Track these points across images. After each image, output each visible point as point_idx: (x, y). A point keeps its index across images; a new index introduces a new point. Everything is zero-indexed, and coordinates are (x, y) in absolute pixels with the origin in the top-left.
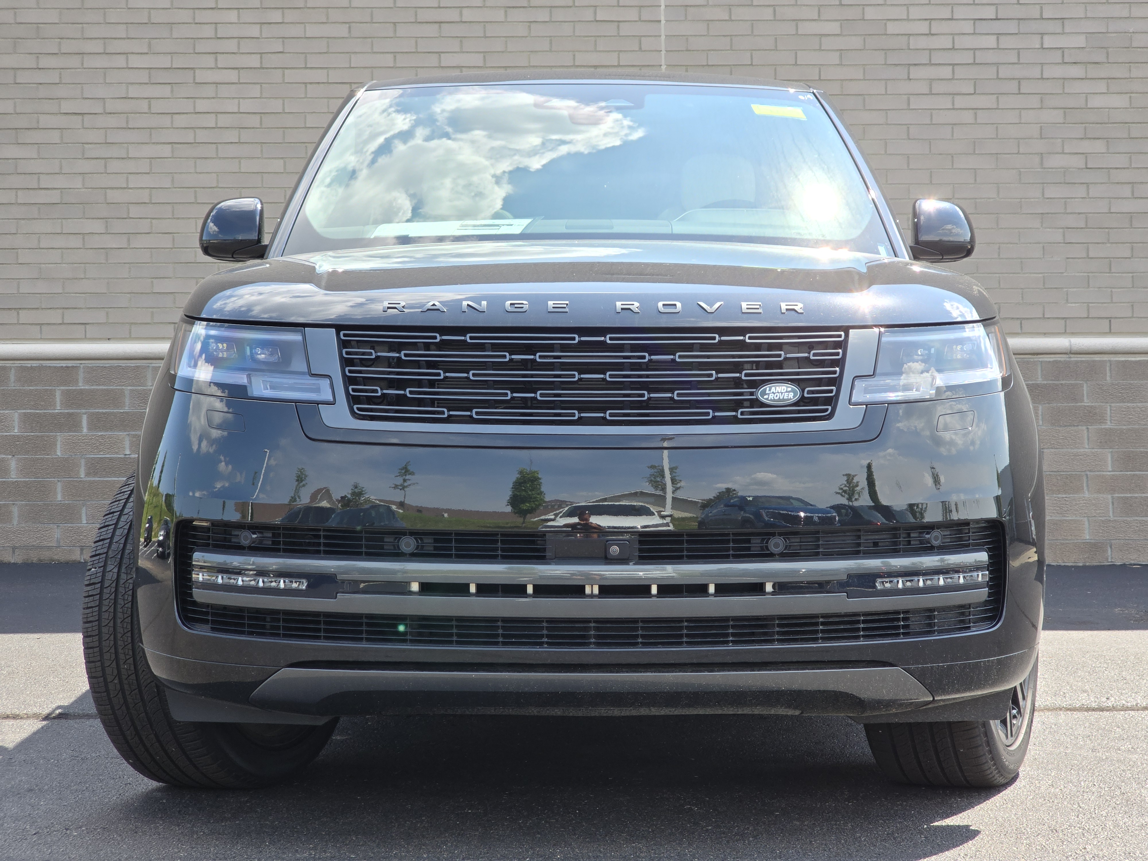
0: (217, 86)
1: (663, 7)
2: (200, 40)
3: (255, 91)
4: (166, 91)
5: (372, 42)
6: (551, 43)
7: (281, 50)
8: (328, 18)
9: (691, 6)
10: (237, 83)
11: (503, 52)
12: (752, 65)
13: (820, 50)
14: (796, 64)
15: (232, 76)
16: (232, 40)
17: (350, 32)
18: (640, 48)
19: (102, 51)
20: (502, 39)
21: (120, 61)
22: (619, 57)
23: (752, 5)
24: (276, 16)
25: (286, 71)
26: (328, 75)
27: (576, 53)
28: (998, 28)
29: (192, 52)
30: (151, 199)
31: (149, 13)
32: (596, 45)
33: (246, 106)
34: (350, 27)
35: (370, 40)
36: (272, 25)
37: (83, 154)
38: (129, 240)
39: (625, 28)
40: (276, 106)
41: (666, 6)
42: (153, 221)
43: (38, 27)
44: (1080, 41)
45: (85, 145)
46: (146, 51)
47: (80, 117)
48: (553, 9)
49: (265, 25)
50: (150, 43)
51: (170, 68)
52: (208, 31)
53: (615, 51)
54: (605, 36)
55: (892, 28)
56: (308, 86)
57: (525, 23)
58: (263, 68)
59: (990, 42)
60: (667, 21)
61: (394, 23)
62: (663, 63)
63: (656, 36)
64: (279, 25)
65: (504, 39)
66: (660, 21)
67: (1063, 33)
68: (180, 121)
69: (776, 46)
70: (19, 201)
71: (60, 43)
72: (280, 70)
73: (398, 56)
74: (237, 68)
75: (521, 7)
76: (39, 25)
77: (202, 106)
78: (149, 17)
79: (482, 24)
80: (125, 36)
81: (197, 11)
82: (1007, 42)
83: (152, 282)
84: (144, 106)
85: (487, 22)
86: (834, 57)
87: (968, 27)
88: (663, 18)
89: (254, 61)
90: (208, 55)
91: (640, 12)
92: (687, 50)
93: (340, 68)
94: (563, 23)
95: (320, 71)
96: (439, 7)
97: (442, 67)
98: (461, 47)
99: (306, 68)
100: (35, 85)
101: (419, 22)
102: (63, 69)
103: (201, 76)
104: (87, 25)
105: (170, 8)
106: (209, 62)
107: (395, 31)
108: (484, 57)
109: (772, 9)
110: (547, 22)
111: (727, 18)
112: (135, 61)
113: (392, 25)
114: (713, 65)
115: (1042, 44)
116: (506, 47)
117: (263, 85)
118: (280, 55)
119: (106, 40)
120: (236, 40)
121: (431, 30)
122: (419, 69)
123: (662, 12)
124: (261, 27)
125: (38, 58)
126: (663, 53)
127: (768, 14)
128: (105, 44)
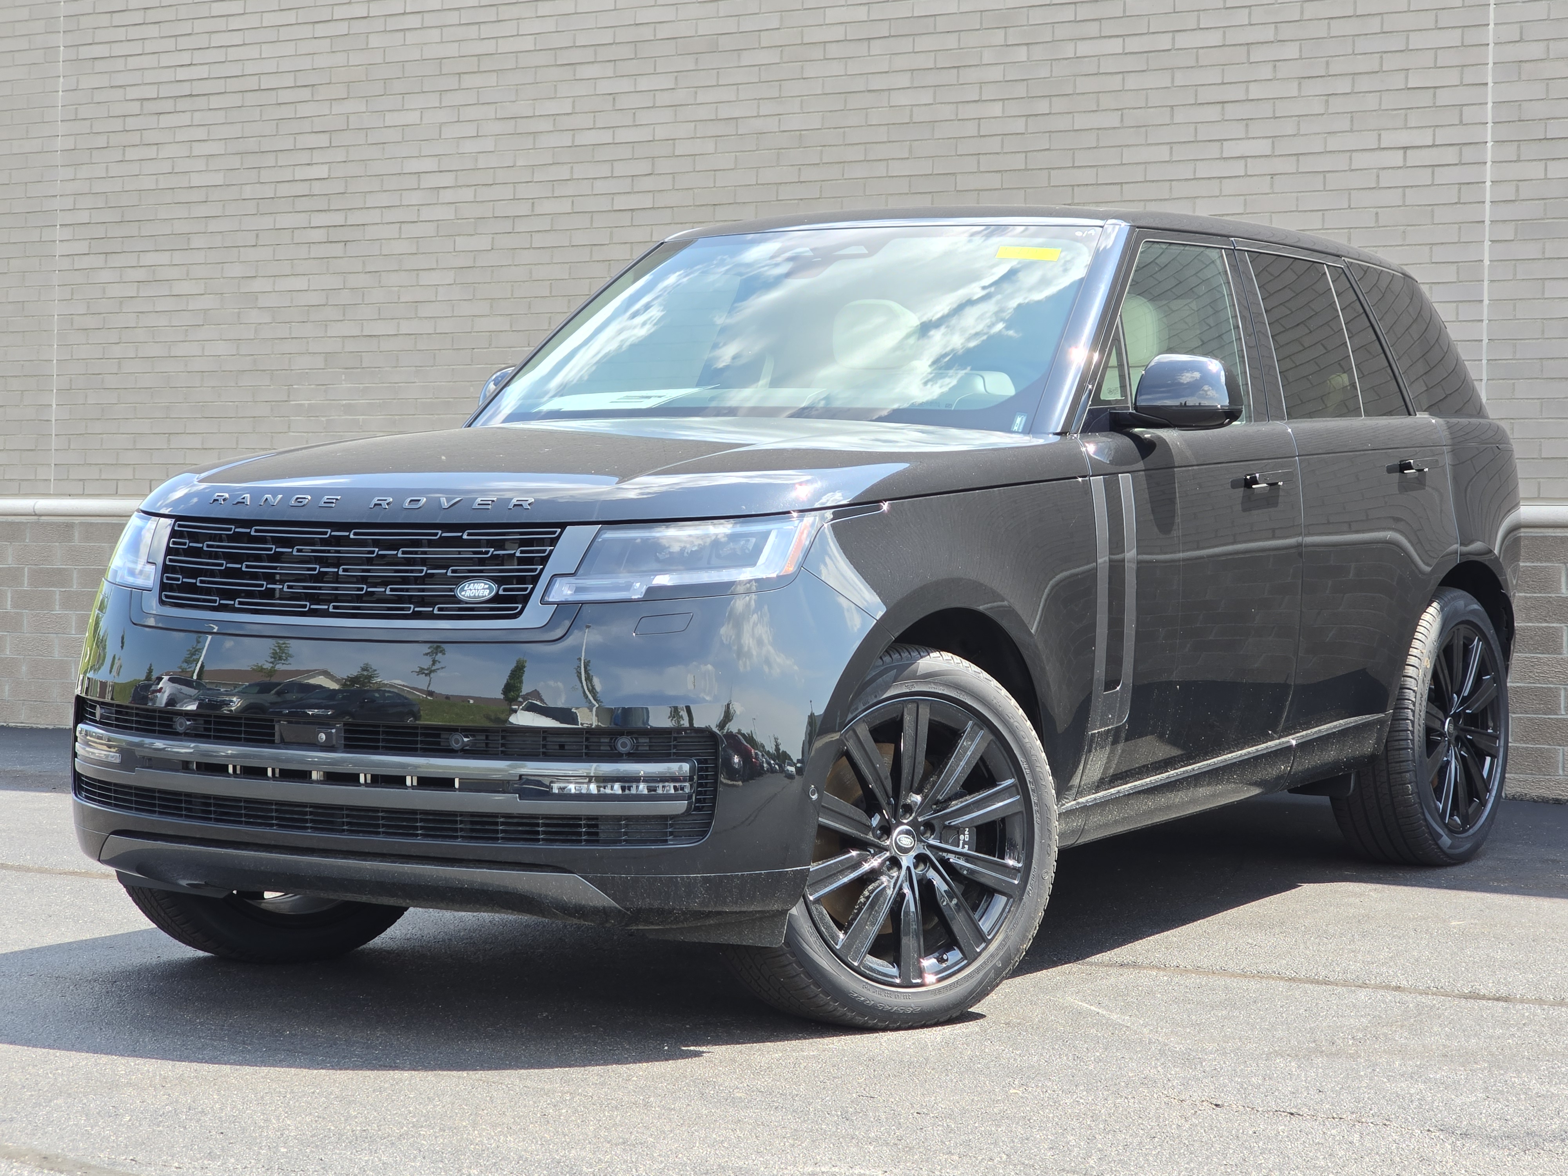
0: (979, 194)
1: (1491, 65)
2: (963, 139)
5: (1146, 131)
6: (1352, 121)
7: (1048, 147)
8: (1098, 106)
9: (1526, 61)
10: (1000, 189)
11: (1294, 135)
16: (996, 137)
17: (1122, 120)
18: (1461, 121)
19: (863, 158)
20: (1294, 118)
21: (880, 169)
22: (1434, 135)
24: (1042, 107)
25: (1052, 172)
26: (1097, 174)
27: (1382, 132)
29: (954, 154)
31: (911, 111)
32: (1406, 120)
34: (1122, 115)
35: (1144, 129)
36: (1039, 117)
39: (1443, 97)
41: (1494, 63)
43: (801, 134)
46: (907, 156)
48: (1356, 77)
49: (1031, 117)
50: (911, 146)
51: (931, 175)
53: (1430, 127)
54: (1418, 108)
56: (1075, 188)
57: (1322, 97)
58: (1029, 170)
60: (1495, 83)
61: (1172, 107)
62: (1489, 139)
63: (1481, 104)
64: (1046, 117)
65: (1296, 118)
66: (1487, 84)
71: (822, 151)
72: (1047, 171)
73: (1175, 147)
74: (1000, 171)
75: (1317, 77)
76: (802, 132)
78: (911, 116)
79: (1272, 101)
80: (886, 140)
81: (960, 106)
85: (1277, 98)
88: (1490, 81)
89: (1018, 162)
90: (971, 157)
91: (1462, 74)
92: (1519, 121)
93: (1110, 165)
94: (1367, 94)
95: (1088, 170)
96: (1223, 83)
97: (1224, 158)
98: (1247, 132)
99: (1073, 167)
100: (796, 201)
101: (1200, 104)
102: (824, 181)
104: (849, 129)
105: (932, 104)
106: (971, 165)
107: (1172, 116)
108: (1273, 143)
110: (1348, 94)
112: (896, 168)
113: (1169, 109)
114: (1552, 139)
116: (1299, 129)
117: (1028, 190)
118: (1046, 152)
119: (868, 146)
120: (1000, 137)
121: (1212, 113)
122: (1198, 163)
123: (1490, 73)
124: (1027, 121)
125: (800, 169)
126: (1490, 125)
128: (866, 149)
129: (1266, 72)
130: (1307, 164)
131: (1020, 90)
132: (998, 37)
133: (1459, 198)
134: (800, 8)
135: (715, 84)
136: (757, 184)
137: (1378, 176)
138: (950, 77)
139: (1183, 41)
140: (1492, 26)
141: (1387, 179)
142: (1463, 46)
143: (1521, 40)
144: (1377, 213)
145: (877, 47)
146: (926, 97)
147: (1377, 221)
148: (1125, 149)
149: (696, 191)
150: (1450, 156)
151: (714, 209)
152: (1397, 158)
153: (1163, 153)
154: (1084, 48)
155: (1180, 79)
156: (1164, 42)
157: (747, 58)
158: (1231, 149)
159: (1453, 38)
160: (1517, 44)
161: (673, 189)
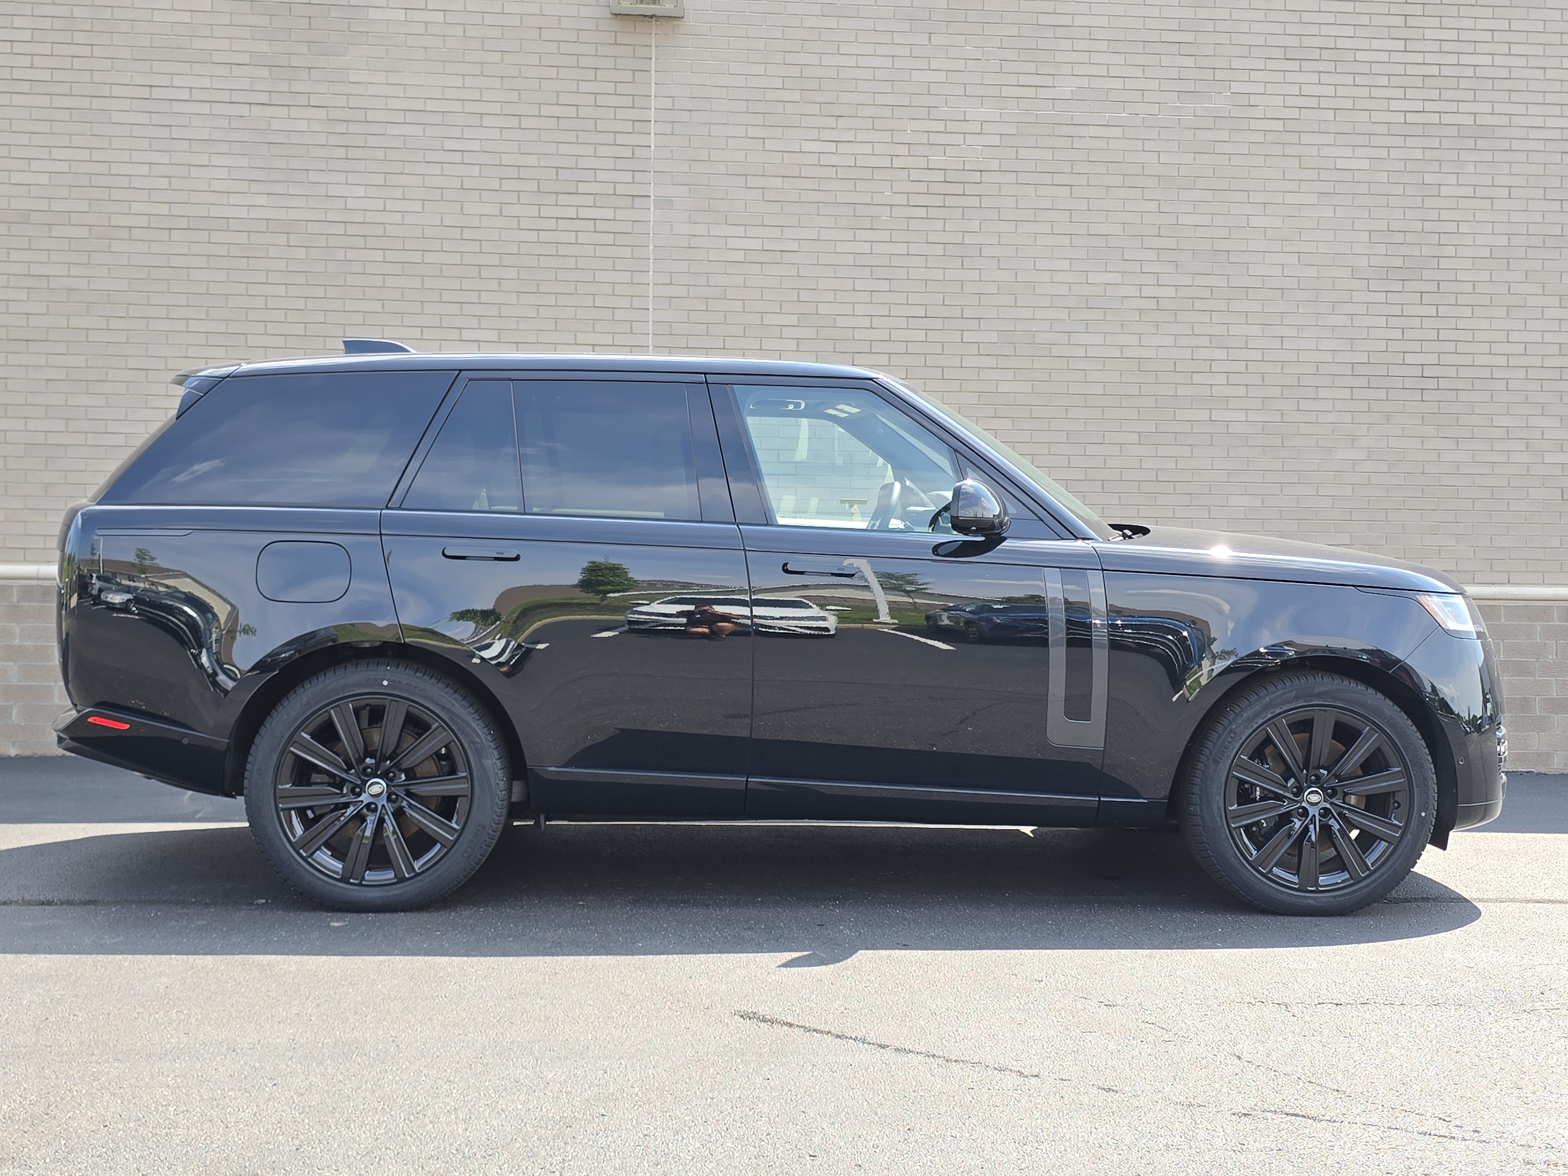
0: (266, 350)
1: (651, 297)
2: (252, 310)
5: (403, 317)
6: (556, 324)
7: (323, 321)
8: (364, 296)
9: (674, 297)
10: (284, 348)
11: (515, 330)
12: (724, 348)
13: (781, 338)
14: (761, 349)
16: (280, 311)
17: (383, 308)
18: (631, 331)
19: (165, 316)
20: (514, 318)
21: (181, 326)
22: (613, 338)
23: (725, 299)
24: (319, 292)
25: (327, 339)
27: (577, 333)
28: (927, 324)
29: (245, 319)
31: (208, 285)
32: (594, 327)
34: (383, 304)
35: (401, 315)
36: (316, 299)
37: (146, 404)
39: (619, 315)
41: (653, 296)
43: (109, 293)
44: (994, 337)
45: (149, 397)
46: (204, 317)
47: (144, 372)
48: (558, 295)
49: (310, 299)
50: (208, 310)
51: (225, 333)
52: (260, 303)
53: (610, 333)
54: (602, 320)
55: (840, 322)
57: (534, 306)
58: (308, 336)
59: (921, 335)
60: (654, 309)
61: (422, 302)
62: (650, 344)
63: (645, 321)
64: (321, 300)
65: (516, 318)
66: (649, 309)
67: (980, 330)
69: (745, 334)
70: (88, 443)
71: (128, 308)
72: (323, 338)
73: (425, 330)
75: (531, 293)
78: (208, 289)
79: (498, 305)
80: (185, 304)
81: (250, 285)
82: (933, 336)
85: (502, 304)
86: (792, 344)
87: (902, 323)
88: (651, 307)
89: (299, 330)
90: (259, 323)
91: (632, 301)
92: (670, 334)
94: (566, 308)
96: (461, 290)
100: (105, 344)
101: (444, 302)
102: (130, 330)
104: (153, 293)
105: (226, 282)
106: (260, 329)
107: (422, 309)
109: (741, 302)
110: (553, 306)
111: (705, 309)
112: (194, 326)
113: (419, 303)
114: (691, 348)
115: (962, 338)
119: (169, 307)
120: (284, 311)
121: (455, 309)
123: (650, 302)
124: (306, 301)
125: (108, 320)
126: (651, 335)
127: (738, 306)
128: (168, 310)
129: (494, 285)
131: (301, 279)
132: (282, 239)
134: (108, 198)
135: (27, 248)
136: (68, 328)
138: (242, 263)
139: (429, 258)
140: (651, 273)
142: (632, 283)
143: (671, 284)
145: (176, 235)
146: (222, 276)
149: (9, 328)
151: (27, 344)
154: (351, 254)
155: (428, 283)
156: (417, 257)
157: (56, 231)
159: (626, 277)
160: (669, 286)
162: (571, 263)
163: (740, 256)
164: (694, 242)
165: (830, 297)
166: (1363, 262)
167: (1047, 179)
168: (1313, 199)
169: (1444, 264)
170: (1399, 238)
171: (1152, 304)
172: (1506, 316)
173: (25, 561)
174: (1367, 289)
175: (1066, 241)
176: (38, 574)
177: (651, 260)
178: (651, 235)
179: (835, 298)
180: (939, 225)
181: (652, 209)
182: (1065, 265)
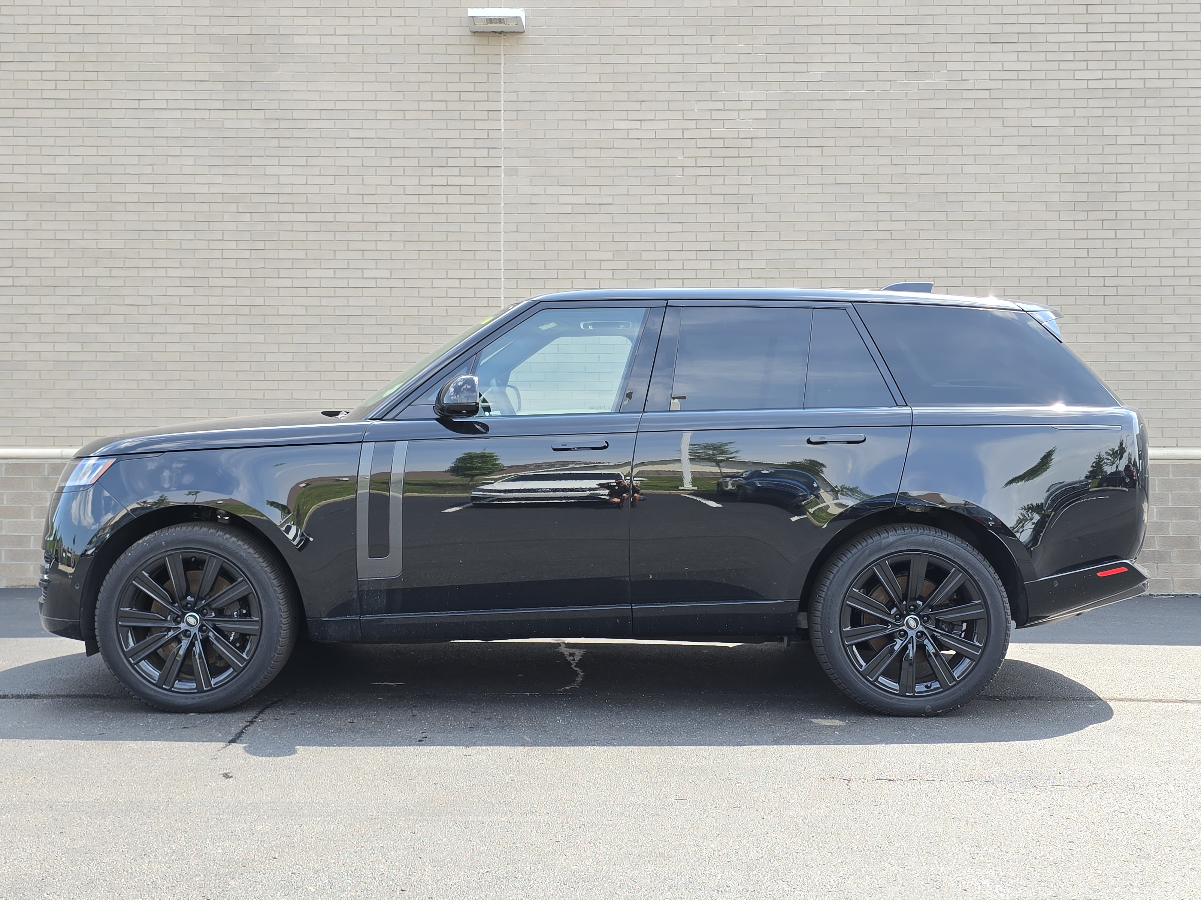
0: (223, 289)
1: (502, 242)
2: (212, 260)
3: (247, 292)
4: (191, 291)
5: (321, 262)
6: (432, 264)
7: (263, 266)
8: (293, 247)
9: (520, 241)
10: (235, 287)
11: (402, 269)
13: (600, 269)
14: (585, 278)
15: (233, 283)
16: (232, 259)
17: (306, 255)
18: (488, 267)
19: (151, 266)
20: (402, 261)
21: (162, 273)
22: (475, 273)
23: (558, 241)
24: (260, 245)
25: (266, 279)
27: (448, 270)
28: (711, 255)
29: (207, 267)
30: (180, 359)
31: (181, 243)
32: (460, 265)
33: (241, 301)
34: (306, 253)
35: (319, 261)
36: (258, 251)
37: (138, 330)
38: (166, 384)
39: (479, 255)
40: (260, 301)
41: (504, 241)
42: (182, 373)
43: (111, 251)
44: (763, 264)
45: (140, 325)
46: (178, 266)
47: (137, 307)
48: (433, 242)
49: (254, 251)
50: (181, 261)
51: (193, 277)
52: (217, 254)
53: (472, 269)
54: (466, 260)
55: (645, 256)
57: (416, 251)
58: (252, 278)
59: (707, 265)
60: (505, 250)
61: (334, 250)
62: (502, 277)
63: (498, 260)
64: (262, 251)
66: (501, 251)
67: (752, 259)
68: (199, 310)
69: (573, 267)
70: (98, 359)
71: (124, 261)
72: (263, 279)
73: (337, 271)
74: (235, 277)
75: (414, 241)
77: (213, 300)
78: (181, 245)
79: (390, 251)
80: (165, 257)
81: (210, 242)
82: (716, 265)
83: (180, 411)
84: (176, 300)
85: (393, 250)
86: (609, 274)
87: (692, 255)
89: (246, 273)
90: (217, 269)
91: (489, 245)
92: (517, 269)
93: (300, 278)
94: (440, 251)
96: (363, 241)
97: (364, 278)
98: (376, 266)
99: (279, 278)
100: (109, 287)
101: (350, 250)
102: (126, 277)
103: (212, 282)
104: (141, 250)
105: (194, 240)
106: (218, 273)
107: (335, 255)
108: (391, 272)
109: (570, 243)
110: (430, 250)
111: (543, 249)
112: (171, 273)
115: (739, 266)
116: (405, 266)
117: (252, 288)
118: (263, 269)
120: (235, 260)
121: (358, 255)
122: (349, 279)
123: (502, 245)
124: (251, 252)
125: (111, 270)
126: (502, 270)
127: (568, 247)
128: (152, 261)
129: (386, 237)
130: (409, 283)
131: (247, 236)
132: (233, 208)
133: (488, 304)
134: (109, 182)
135: (54, 219)
136: (83, 276)
137: (447, 292)
138: (205, 226)
139: (339, 217)
140: (502, 223)
141: (451, 293)
142: (489, 232)
143: (517, 231)
144: (447, 309)
146: (191, 236)
147: (447, 313)
148: (308, 270)
149: (42, 278)
150: (484, 283)
151: (55, 289)
152: (456, 283)
153: (331, 273)
154: (283, 217)
155: (339, 236)
156: (330, 217)
157: (75, 207)
158: (367, 274)
159: (484, 228)
160: (515, 233)
161: (27, 276)
162: (443, 218)
163: (568, 209)
164: (534, 200)
165: (637, 237)
166: (1055, 198)
167: (803, 142)
168: (1014, 150)
169: (1121, 197)
170: (1084, 178)
171: (887, 235)
172: (1171, 237)
173: (54, 446)
174: (1058, 219)
175: (818, 189)
176: (62, 455)
177: (503, 214)
178: (502, 195)
179: (641, 239)
180: (720, 181)
181: (503, 176)
182: (818, 208)
